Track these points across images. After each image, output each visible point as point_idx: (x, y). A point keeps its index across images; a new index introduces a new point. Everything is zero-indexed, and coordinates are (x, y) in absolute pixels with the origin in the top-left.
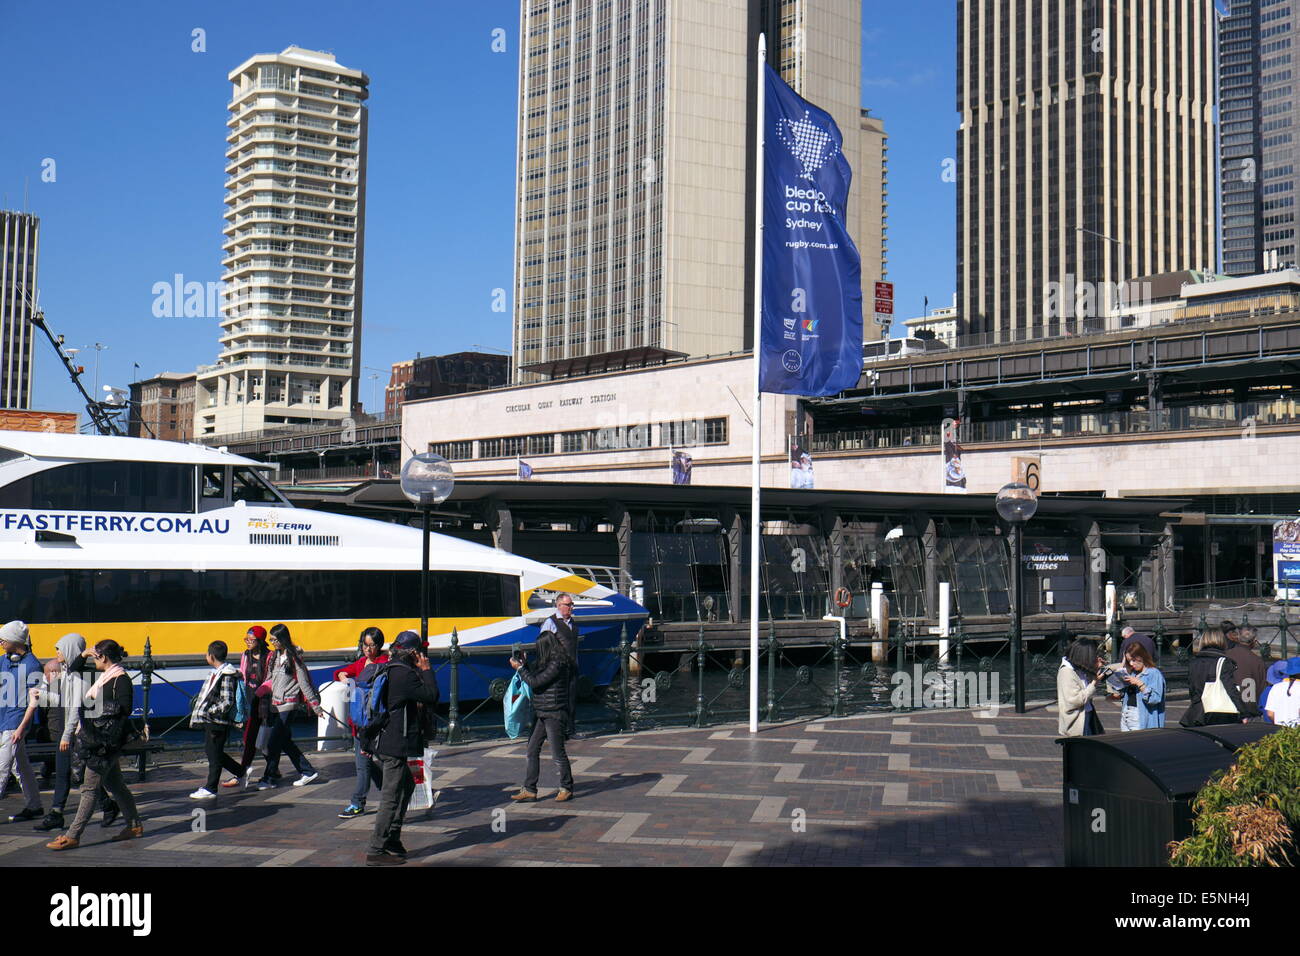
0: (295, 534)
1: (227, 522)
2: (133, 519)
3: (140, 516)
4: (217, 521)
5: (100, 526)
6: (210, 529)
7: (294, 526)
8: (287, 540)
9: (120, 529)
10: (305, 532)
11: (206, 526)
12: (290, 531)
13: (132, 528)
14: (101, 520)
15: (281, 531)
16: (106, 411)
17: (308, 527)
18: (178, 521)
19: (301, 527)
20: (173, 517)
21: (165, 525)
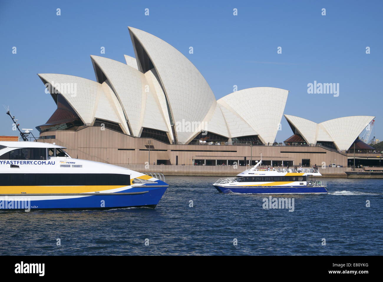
0: (71, 165)
1: (54, 162)
2: (32, 161)
3: (34, 161)
4: (52, 162)
5: (25, 163)
6: (50, 164)
7: (71, 163)
8: (69, 166)
9: (29, 164)
10: (73, 164)
11: (49, 163)
12: (70, 164)
13: (32, 164)
14: (25, 162)
15: (68, 164)
16: (25, 135)
17: (74, 163)
18: (43, 162)
19: (73, 163)
20: (41, 161)
21: (40, 163)
